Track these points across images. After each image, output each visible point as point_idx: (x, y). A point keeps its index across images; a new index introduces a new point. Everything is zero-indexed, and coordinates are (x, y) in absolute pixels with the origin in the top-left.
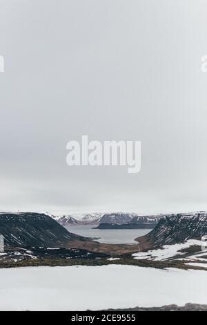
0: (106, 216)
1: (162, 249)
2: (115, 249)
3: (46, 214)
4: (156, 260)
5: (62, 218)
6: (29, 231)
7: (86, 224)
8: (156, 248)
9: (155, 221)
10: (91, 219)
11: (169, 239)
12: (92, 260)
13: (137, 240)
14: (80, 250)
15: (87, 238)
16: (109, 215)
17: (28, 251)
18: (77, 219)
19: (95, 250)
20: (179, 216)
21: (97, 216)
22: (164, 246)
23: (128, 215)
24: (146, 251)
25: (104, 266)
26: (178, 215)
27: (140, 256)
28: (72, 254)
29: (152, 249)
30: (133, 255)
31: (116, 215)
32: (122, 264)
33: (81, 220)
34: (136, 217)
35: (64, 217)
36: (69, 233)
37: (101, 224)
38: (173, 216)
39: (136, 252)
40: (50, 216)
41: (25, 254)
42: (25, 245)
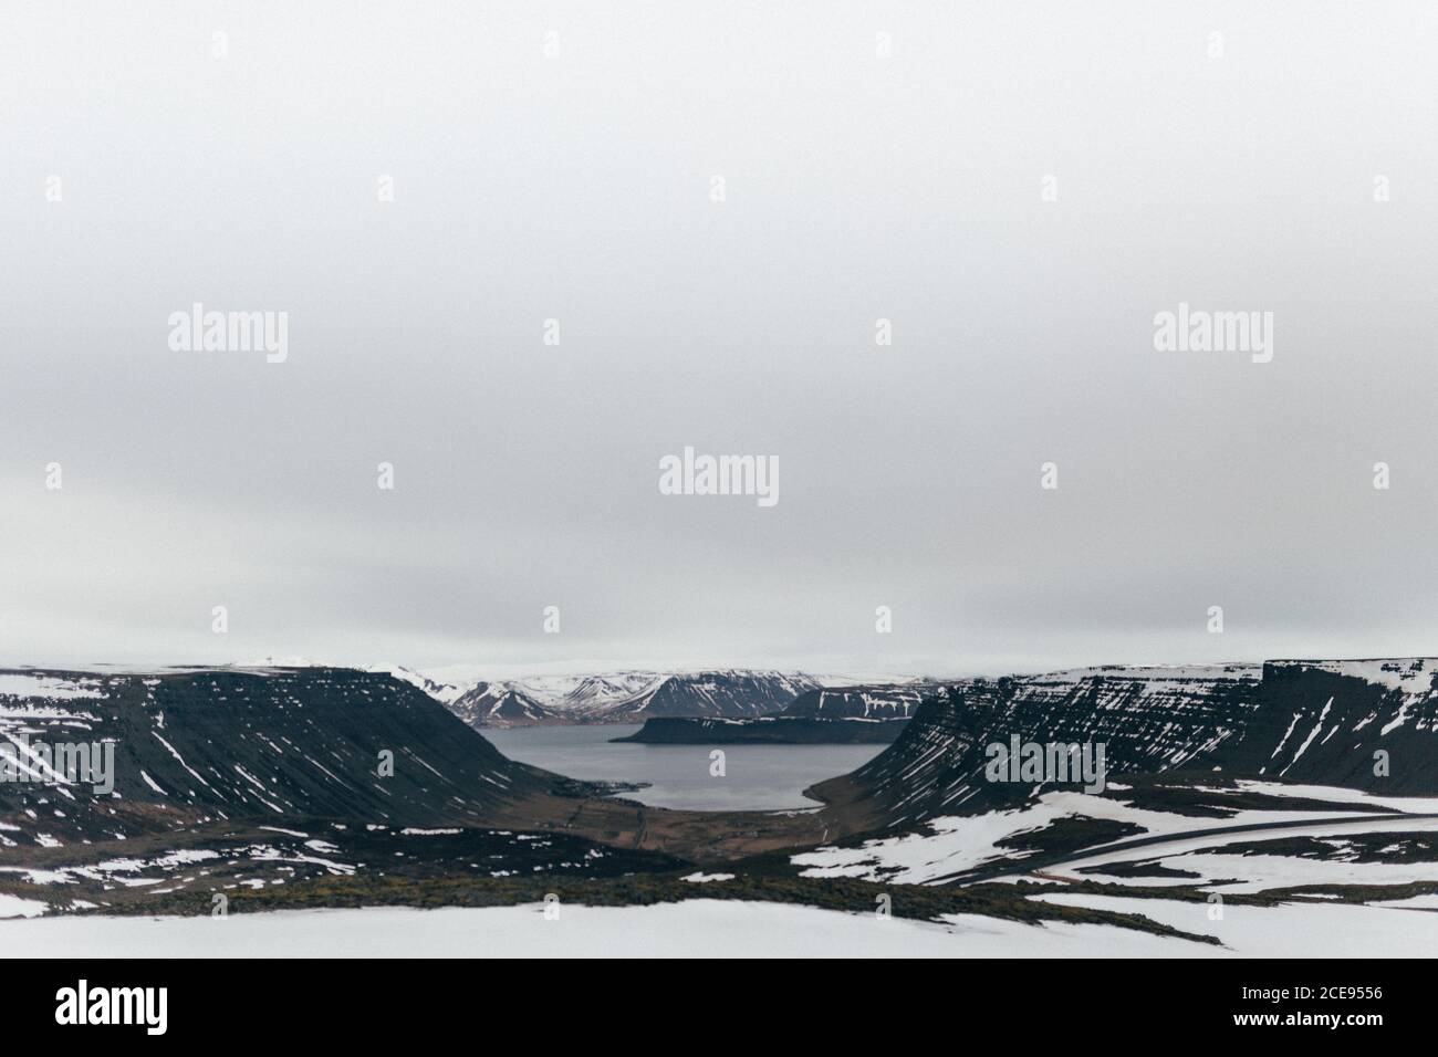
0: (678, 688)
1: (929, 833)
2: (715, 833)
3: (398, 674)
4: (900, 879)
5: (470, 695)
6: (317, 754)
7: (584, 721)
8: (901, 832)
9: (900, 710)
10: (606, 699)
11: (962, 791)
12: (610, 882)
13: (811, 792)
14: (555, 837)
15: (587, 785)
16: (690, 681)
17: (315, 844)
18: (544, 699)
19: (625, 838)
20: (1007, 686)
21: (635, 686)
22: (939, 823)
23: (774, 682)
24: (855, 843)
25: (663, 907)
26: (1003, 681)
27: (828, 863)
28: (520, 856)
29: (882, 834)
30: (798, 860)
31: (720, 680)
32: (745, 897)
33: (562, 703)
34: (813, 693)
35: (483, 686)
36: (504, 760)
37: (650, 723)
38: (979, 686)
39: (811, 849)
40: (418, 683)
41: (302, 858)
42: (301, 815)
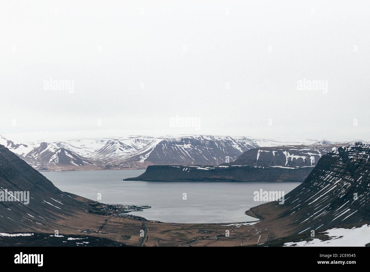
2: (190, 237)
5: (36, 150)
7: (108, 167)
9: (308, 161)
10: (122, 154)
11: (345, 212)
13: (252, 212)
14: (91, 239)
15: (110, 207)
16: (175, 142)
18: (83, 153)
19: (134, 240)
21: (140, 145)
23: (228, 143)
31: (195, 142)
33: (94, 156)
34: (254, 150)
35: (44, 145)
36: (58, 191)
37: (150, 168)
38: (358, 147)
